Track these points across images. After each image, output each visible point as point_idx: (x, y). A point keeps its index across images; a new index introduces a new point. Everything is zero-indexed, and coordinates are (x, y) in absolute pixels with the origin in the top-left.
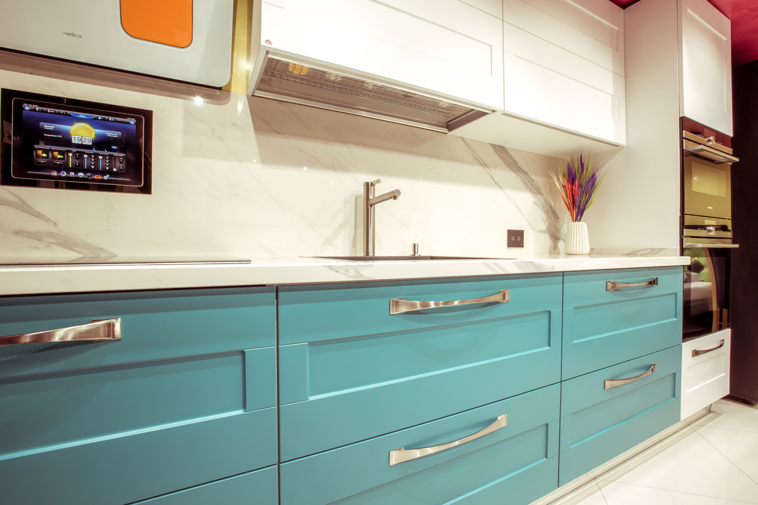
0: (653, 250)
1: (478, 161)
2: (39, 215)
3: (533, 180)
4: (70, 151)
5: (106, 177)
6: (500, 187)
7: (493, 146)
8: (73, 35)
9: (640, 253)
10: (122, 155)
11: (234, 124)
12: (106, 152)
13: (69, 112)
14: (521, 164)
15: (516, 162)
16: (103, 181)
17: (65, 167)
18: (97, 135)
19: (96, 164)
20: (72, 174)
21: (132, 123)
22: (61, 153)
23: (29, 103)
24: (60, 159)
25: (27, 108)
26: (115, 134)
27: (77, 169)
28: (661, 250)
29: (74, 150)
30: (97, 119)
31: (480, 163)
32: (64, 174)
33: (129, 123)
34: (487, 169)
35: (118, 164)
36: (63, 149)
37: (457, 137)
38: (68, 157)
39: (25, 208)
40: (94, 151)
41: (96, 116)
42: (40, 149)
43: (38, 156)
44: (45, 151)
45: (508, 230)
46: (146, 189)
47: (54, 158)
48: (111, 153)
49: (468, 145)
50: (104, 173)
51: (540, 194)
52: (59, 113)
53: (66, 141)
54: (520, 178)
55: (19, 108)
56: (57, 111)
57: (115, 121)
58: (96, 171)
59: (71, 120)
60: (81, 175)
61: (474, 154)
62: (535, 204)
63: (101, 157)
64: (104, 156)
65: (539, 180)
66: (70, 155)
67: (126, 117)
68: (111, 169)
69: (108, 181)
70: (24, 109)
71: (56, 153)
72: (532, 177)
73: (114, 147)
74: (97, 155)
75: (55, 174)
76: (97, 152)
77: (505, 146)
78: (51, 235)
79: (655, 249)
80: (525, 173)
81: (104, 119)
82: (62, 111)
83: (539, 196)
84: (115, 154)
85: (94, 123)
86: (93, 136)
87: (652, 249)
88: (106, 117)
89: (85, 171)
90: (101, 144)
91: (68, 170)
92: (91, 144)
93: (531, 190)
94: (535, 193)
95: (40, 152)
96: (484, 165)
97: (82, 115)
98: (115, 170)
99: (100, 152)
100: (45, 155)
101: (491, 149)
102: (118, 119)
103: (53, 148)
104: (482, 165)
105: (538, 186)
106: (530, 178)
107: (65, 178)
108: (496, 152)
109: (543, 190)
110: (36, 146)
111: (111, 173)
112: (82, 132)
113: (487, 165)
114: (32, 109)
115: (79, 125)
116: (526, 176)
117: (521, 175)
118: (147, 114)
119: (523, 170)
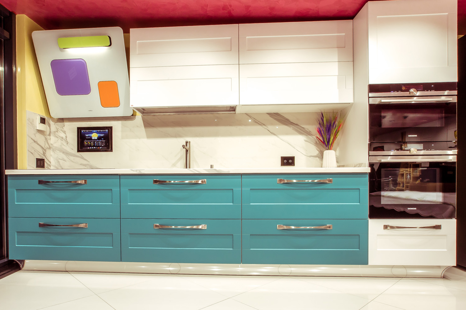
1: (258, 123)
2: (85, 160)
3: (304, 128)
4: (92, 142)
5: (101, 148)
6: (274, 134)
7: (268, 114)
8: (91, 111)
10: (104, 141)
11: (137, 126)
12: (100, 141)
13: (91, 131)
14: (292, 120)
15: (288, 120)
16: (100, 149)
17: (90, 146)
18: (98, 136)
20: (92, 148)
21: (107, 131)
22: (90, 142)
23: (83, 130)
24: (90, 144)
26: (102, 135)
27: (94, 146)
29: (93, 141)
30: (98, 131)
31: (259, 124)
32: (91, 148)
34: (264, 127)
35: (103, 143)
37: (243, 114)
39: (82, 158)
40: (98, 141)
44: (86, 142)
45: (281, 157)
46: (111, 150)
47: (88, 144)
49: (250, 117)
50: (100, 147)
51: (311, 135)
52: (89, 131)
53: (91, 139)
54: (292, 128)
55: (81, 132)
57: (103, 131)
58: (98, 146)
59: (92, 133)
60: (95, 148)
61: (254, 120)
62: (306, 141)
64: (100, 142)
65: (309, 127)
67: (105, 130)
68: (102, 145)
69: (101, 149)
71: (89, 142)
72: (303, 126)
73: (102, 139)
74: (98, 142)
75: (89, 148)
77: (279, 112)
78: (88, 165)
80: (297, 125)
81: (100, 131)
82: (90, 131)
83: (310, 137)
84: (103, 141)
85: (97, 133)
89: (95, 147)
90: (99, 138)
91: (92, 147)
92: (97, 139)
93: (301, 133)
94: (305, 135)
95: (85, 143)
96: (262, 124)
97: (95, 131)
100: (86, 143)
101: (268, 116)
103: (88, 141)
105: (308, 131)
106: (301, 127)
108: (271, 117)
111: (101, 146)
112: (95, 136)
113: (264, 125)
114: (84, 132)
115: (94, 134)
116: (297, 126)
117: (293, 126)
118: (111, 128)
119: (294, 124)
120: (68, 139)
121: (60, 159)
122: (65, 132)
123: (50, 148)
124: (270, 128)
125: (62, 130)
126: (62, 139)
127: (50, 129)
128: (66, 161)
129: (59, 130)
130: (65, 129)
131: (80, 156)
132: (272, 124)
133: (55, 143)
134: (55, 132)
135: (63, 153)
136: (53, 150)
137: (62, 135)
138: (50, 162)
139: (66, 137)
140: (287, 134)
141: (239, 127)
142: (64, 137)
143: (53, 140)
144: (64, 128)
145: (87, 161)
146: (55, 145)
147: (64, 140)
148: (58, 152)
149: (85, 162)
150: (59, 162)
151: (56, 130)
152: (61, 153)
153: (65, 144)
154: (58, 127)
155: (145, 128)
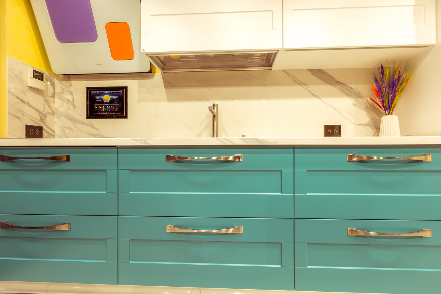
1: (297, 82)
2: (96, 129)
3: (352, 88)
4: (103, 105)
5: (114, 113)
6: (317, 97)
7: (310, 70)
8: (99, 64)
10: (118, 105)
11: (157, 86)
12: (113, 104)
13: (103, 92)
14: (338, 78)
15: (332, 78)
16: (113, 115)
17: (102, 111)
19: (111, 109)
20: (104, 113)
21: (121, 92)
22: (101, 106)
23: (93, 90)
24: (101, 108)
25: (92, 92)
26: (115, 97)
27: (105, 111)
30: (110, 93)
31: (299, 84)
32: (102, 114)
33: (120, 92)
34: (305, 87)
35: (117, 108)
36: (101, 105)
37: (280, 70)
38: (103, 107)
39: (92, 126)
40: (110, 104)
41: (110, 91)
42: (95, 106)
43: (95, 108)
44: (97, 106)
45: (325, 125)
46: (126, 117)
47: (99, 108)
48: (115, 104)
49: (288, 74)
50: (113, 112)
52: (100, 93)
53: (102, 102)
54: (338, 88)
56: (100, 92)
57: (116, 92)
58: (111, 112)
59: (103, 94)
60: (106, 113)
61: (293, 78)
62: (354, 105)
63: (112, 106)
64: (113, 106)
66: (103, 106)
67: (119, 90)
68: (115, 110)
69: (114, 115)
70: (91, 93)
71: (100, 107)
72: (351, 86)
73: (116, 102)
74: (111, 106)
75: (99, 114)
77: (322, 69)
78: (98, 135)
80: (343, 84)
81: (113, 92)
82: (101, 92)
83: (359, 99)
84: (116, 105)
85: (110, 94)
86: (110, 99)
89: (107, 112)
90: (112, 101)
92: (109, 102)
93: (348, 95)
94: (355, 98)
95: (95, 107)
96: (302, 84)
97: (106, 92)
98: (116, 110)
99: (112, 105)
100: (97, 108)
101: (309, 73)
103: (99, 105)
105: (357, 92)
106: (349, 87)
107: (103, 115)
108: (313, 74)
110: (95, 105)
111: (115, 112)
112: (107, 98)
113: (305, 84)
114: (94, 93)
115: (106, 96)
116: (344, 86)
117: (339, 86)
118: (126, 88)
119: (340, 83)
120: (76, 103)
121: (66, 128)
122: (71, 93)
123: (53, 113)
124: (313, 88)
125: (68, 91)
126: (68, 102)
127: (54, 89)
128: (73, 131)
129: (64, 90)
130: (72, 89)
131: (90, 124)
132: (314, 84)
133: (60, 107)
134: (60, 93)
135: (70, 119)
136: (58, 116)
137: (69, 97)
138: (54, 132)
139: (73, 100)
140: (332, 96)
141: (275, 88)
142: (71, 100)
143: (57, 104)
144: (70, 88)
145: (98, 130)
146: (60, 110)
147: (71, 103)
148: (64, 118)
149: (95, 132)
150: (64, 132)
151: (62, 91)
152: (67, 120)
153: (72, 108)
154: (63, 87)
155: (165, 89)
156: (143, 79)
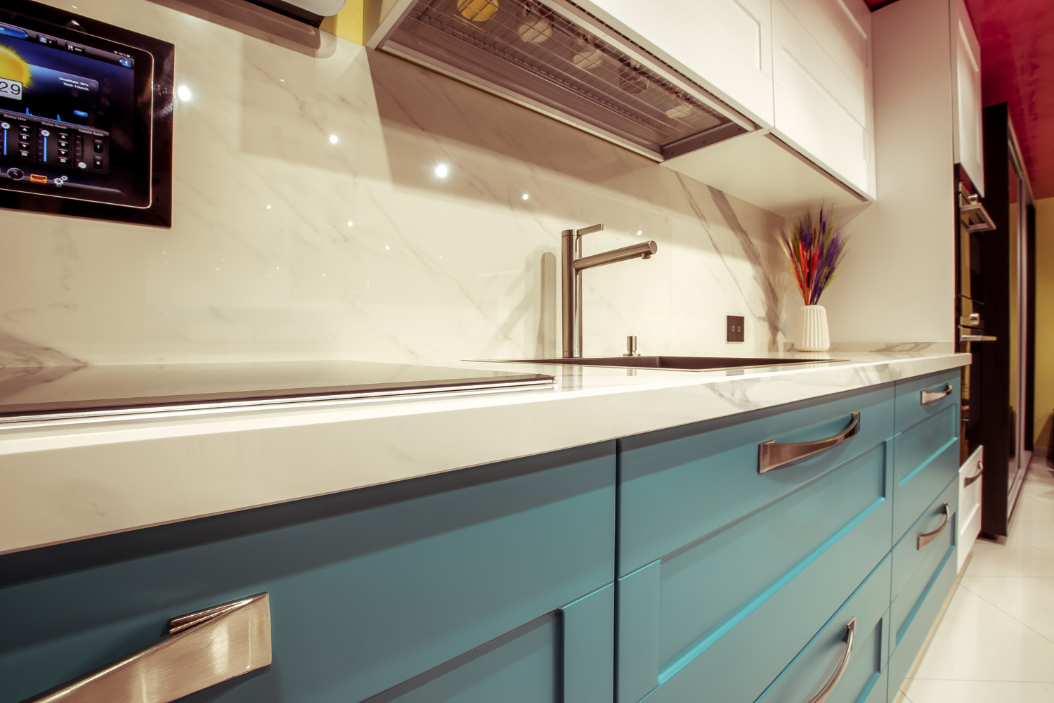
0: (917, 344)
1: (694, 208)
3: (752, 244)
5: (60, 181)
6: (718, 251)
7: (711, 189)
9: (899, 348)
10: (100, 133)
12: (59, 123)
14: (741, 221)
15: (735, 216)
16: (52, 188)
18: (35, 79)
19: (34, 148)
21: (126, 63)
26: (84, 84)
28: (929, 344)
30: (36, 40)
31: (697, 213)
33: (117, 63)
34: (704, 223)
35: (89, 151)
37: (672, 171)
40: (28, 115)
41: (34, 33)
45: (728, 316)
46: (160, 217)
48: (73, 126)
49: (683, 185)
50: (53, 169)
51: (760, 265)
54: (739, 240)
57: (84, 53)
58: (33, 165)
63: (45, 133)
64: (55, 131)
65: (758, 244)
67: (111, 48)
68: (72, 162)
69: (63, 190)
72: (751, 239)
73: (81, 113)
74: (35, 128)
76: (36, 118)
77: (725, 191)
79: (920, 344)
80: (745, 232)
81: (55, 44)
83: (759, 268)
84: (83, 129)
85: (29, 50)
86: (26, 80)
87: (915, 343)
88: (61, 41)
89: (4, 163)
90: (46, 100)
92: (19, 97)
93: (749, 257)
94: (754, 263)
96: (701, 217)
98: (82, 165)
99: (45, 121)
102: (89, 49)
104: (699, 217)
105: (757, 253)
106: (749, 240)
108: (714, 200)
109: (762, 260)
113: (704, 218)
116: (745, 237)
117: (742, 236)
118: (163, 50)
119: (742, 229)
124: (713, 230)
140: (733, 254)
155: (383, 123)
156: (271, 41)
